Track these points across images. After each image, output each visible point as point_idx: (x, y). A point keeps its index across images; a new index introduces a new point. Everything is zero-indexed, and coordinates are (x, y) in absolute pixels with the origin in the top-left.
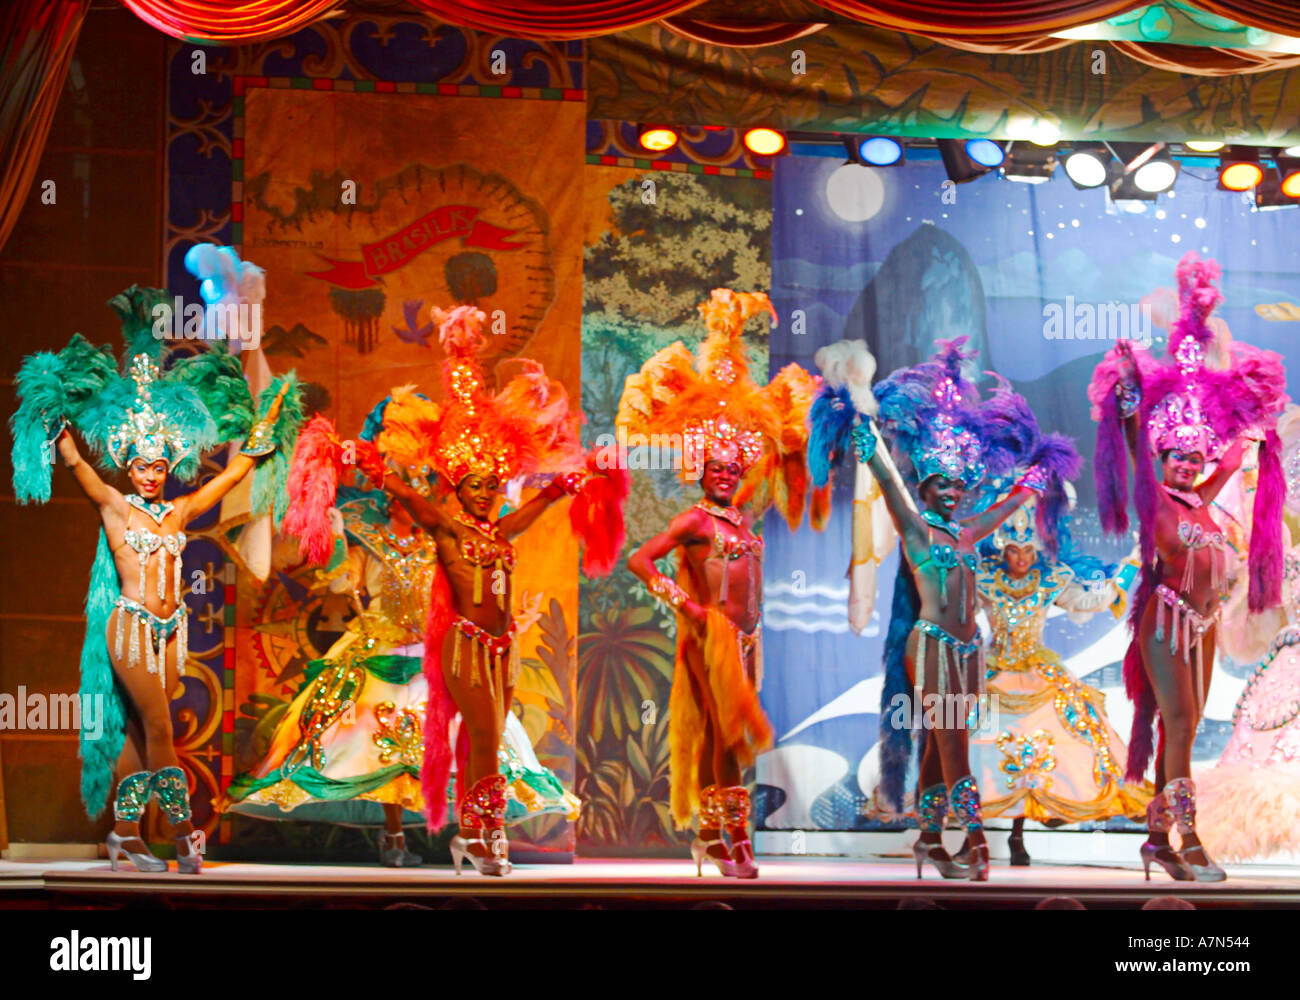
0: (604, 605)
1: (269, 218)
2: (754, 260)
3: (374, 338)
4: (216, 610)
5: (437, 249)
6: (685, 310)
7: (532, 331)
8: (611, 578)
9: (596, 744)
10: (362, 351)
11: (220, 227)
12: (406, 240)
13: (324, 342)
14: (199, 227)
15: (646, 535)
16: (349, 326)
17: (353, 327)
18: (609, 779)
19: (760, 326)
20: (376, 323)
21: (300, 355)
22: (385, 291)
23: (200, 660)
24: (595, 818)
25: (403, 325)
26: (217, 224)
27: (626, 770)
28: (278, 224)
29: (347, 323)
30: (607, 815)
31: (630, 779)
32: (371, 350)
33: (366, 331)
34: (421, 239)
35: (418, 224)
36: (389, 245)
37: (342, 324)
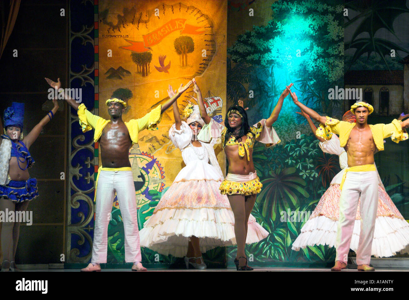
0: (274, 167)
1: (108, 27)
2: (336, 26)
3: (148, 71)
4: (91, 175)
5: (171, 35)
6: (306, 49)
7: (207, 65)
8: (277, 156)
9: (274, 222)
10: (143, 75)
11: (90, 31)
12: (159, 32)
13: (130, 73)
14: (82, 32)
15: (292, 139)
16: (139, 66)
17: (140, 67)
18: (280, 236)
19: (340, 52)
20: (149, 65)
21: (121, 78)
22: (152, 52)
23: (86, 194)
24: (274, 251)
25: (159, 65)
26: (89, 30)
27: (287, 232)
28: (111, 29)
29: (138, 65)
30: (280, 250)
31: (289, 235)
32: (147, 75)
33: (145, 68)
34: (165, 32)
35: (164, 26)
36: (153, 35)
37: (136, 66)
